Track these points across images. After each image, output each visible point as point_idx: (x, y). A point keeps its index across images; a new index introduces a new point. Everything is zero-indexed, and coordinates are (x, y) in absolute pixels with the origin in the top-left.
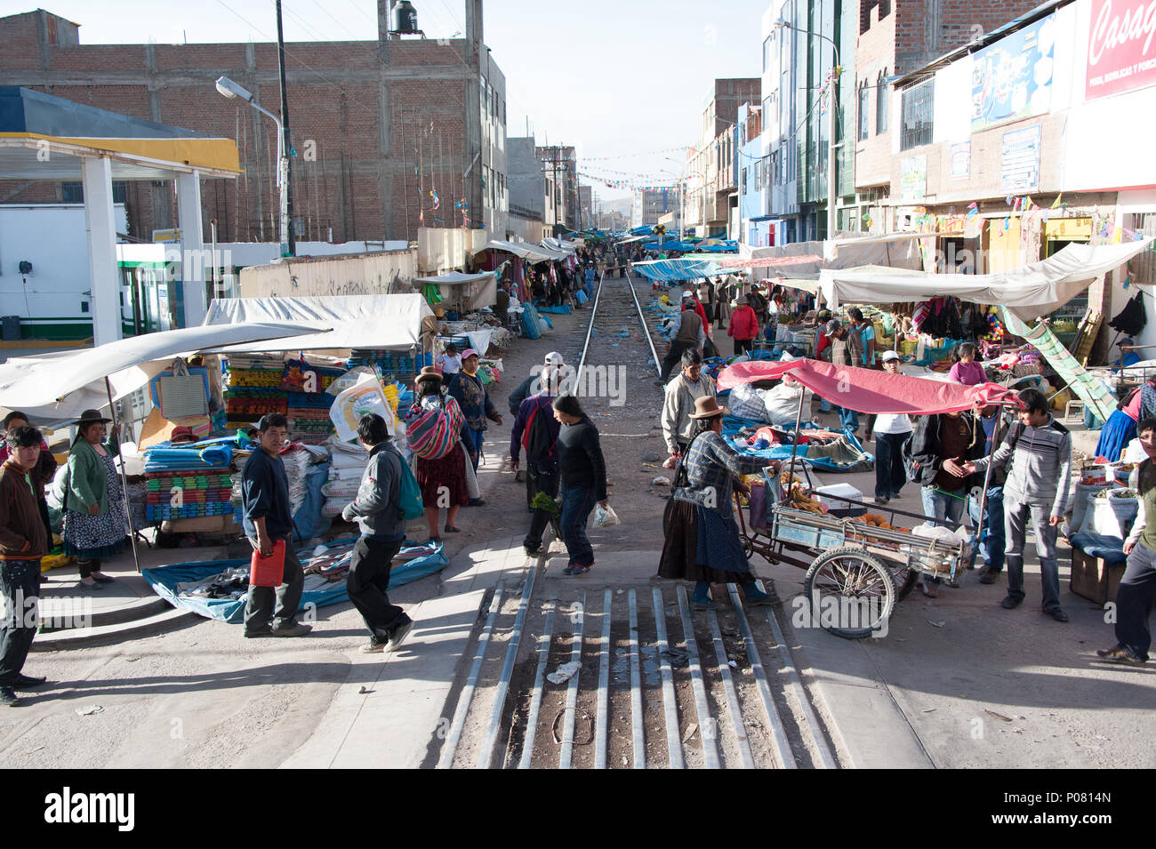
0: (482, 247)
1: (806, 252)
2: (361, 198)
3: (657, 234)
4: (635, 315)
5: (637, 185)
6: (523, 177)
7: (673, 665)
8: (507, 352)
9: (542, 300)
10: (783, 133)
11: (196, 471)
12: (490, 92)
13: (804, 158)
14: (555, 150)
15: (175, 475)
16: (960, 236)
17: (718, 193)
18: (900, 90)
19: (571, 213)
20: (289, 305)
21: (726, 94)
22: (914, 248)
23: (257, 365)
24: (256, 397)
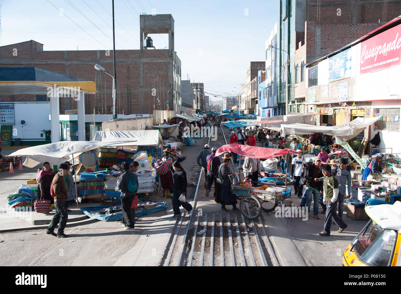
0: (173, 116)
1: (278, 119)
2: (134, 100)
3: (231, 113)
4: (223, 139)
5: (224, 96)
6: (186, 93)
7: (232, 230)
8: (182, 150)
10: (272, 80)
11: (94, 180)
12: (176, 66)
13: (279, 88)
14: (197, 84)
15: (88, 181)
16: (327, 114)
17: (252, 99)
18: (308, 68)
19: (202, 105)
20: (119, 133)
21: (254, 67)
22: (313, 118)
23: (109, 151)
24: (108, 160)
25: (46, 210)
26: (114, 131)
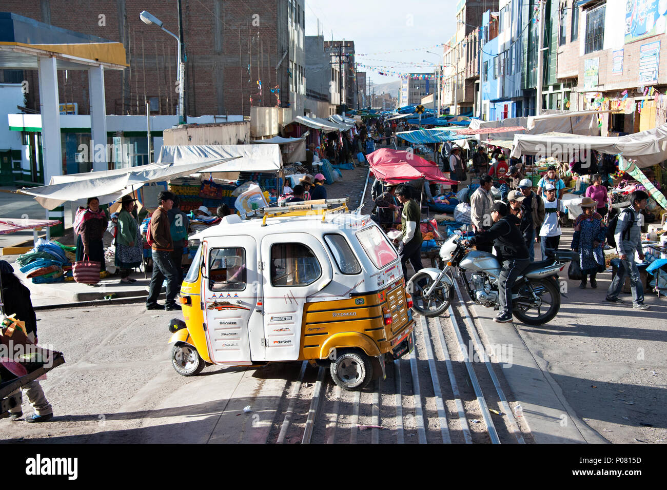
1: (518, 124)
2: (201, 84)
3: (418, 112)
5: (403, 73)
6: (315, 67)
9: (332, 160)
10: (513, 35)
12: (294, 6)
13: (526, 55)
14: (339, 45)
16: (621, 113)
17: (467, 80)
18: (586, 11)
19: (350, 96)
20: (205, 150)
21: (473, 2)
22: (595, 120)
23: (186, 183)
24: (185, 201)
25: (92, 278)
26: (195, 146)
